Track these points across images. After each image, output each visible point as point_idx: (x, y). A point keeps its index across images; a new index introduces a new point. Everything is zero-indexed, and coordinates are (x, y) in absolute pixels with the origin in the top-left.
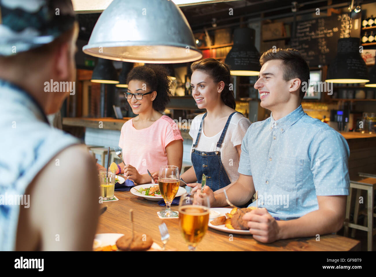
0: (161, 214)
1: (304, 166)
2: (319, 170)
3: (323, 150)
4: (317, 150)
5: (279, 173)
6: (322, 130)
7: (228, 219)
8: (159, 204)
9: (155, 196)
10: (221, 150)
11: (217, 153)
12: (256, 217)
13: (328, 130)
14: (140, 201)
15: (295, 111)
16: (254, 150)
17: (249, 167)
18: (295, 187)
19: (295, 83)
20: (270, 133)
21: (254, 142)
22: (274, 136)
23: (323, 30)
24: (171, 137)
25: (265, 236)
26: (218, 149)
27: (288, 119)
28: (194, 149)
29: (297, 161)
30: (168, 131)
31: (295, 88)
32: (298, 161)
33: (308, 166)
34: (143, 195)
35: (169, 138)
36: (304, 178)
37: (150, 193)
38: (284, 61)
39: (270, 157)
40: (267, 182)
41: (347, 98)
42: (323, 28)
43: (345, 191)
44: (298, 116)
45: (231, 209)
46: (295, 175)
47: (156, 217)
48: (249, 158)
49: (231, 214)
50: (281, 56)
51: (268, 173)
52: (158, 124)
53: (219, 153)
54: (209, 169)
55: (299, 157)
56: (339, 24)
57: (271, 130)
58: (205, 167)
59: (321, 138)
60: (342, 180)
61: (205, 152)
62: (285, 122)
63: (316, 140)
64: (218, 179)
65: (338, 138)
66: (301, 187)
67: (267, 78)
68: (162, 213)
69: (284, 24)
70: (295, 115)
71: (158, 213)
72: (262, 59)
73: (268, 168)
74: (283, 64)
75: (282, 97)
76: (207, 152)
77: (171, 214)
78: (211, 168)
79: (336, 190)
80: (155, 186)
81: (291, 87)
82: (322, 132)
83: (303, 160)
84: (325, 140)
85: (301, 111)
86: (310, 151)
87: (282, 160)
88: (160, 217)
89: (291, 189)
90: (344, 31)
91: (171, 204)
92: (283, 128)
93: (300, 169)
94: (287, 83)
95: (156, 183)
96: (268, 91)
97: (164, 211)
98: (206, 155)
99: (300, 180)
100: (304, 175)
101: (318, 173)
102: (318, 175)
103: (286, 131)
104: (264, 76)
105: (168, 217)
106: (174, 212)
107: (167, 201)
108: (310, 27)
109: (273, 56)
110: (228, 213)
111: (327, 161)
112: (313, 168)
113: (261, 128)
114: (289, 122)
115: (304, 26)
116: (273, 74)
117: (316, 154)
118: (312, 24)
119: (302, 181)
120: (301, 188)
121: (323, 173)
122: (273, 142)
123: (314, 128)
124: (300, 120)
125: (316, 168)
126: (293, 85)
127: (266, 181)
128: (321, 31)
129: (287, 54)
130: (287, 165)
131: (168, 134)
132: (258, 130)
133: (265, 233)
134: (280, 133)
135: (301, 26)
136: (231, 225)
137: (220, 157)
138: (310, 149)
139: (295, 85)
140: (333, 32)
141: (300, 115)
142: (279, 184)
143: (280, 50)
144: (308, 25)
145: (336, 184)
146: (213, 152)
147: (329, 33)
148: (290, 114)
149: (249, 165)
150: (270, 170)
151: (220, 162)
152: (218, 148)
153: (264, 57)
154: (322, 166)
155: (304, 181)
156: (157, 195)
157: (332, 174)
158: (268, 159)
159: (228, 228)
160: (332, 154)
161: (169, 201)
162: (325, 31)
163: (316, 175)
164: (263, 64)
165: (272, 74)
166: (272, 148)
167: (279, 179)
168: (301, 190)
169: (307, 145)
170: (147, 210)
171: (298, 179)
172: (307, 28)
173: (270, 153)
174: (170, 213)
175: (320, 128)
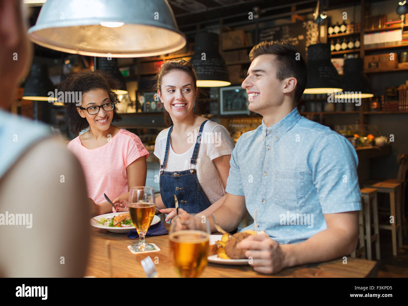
0: (133, 248)
1: (305, 179)
2: (323, 183)
3: (327, 159)
4: (319, 160)
5: (277, 189)
6: (322, 135)
7: (220, 247)
8: (128, 237)
9: (121, 227)
10: (197, 167)
11: (192, 171)
12: (256, 244)
13: (329, 135)
14: (102, 234)
15: (289, 114)
16: (245, 165)
17: (240, 185)
18: (297, 205)
19: (290, 82)
20: (263, 143)
21: (245, 155)
22: (268, 146)
23: (287, 38)
24: (135, 154)
25: (269, 266)
26: (193, 167)
27: (282, 124)
28: (163, 171)
29: (296, 173)
30: (131, 147)
31: (290, 89)
32: (298, 174)
33: (309, 179)
34: (107, 227)
35: (133, 155)
36: (306, 194)
37: (115, 223)
38: (277, 56)
39: (265, 171)
40: (264, 201)
41: (316, 111)
42: (288, 36)
43: (355, 206)
44: (294, 120)
45: (221, 236)
46: (295, 191)
47: (128, 252)
48: (240, 174)
49: (222, 241)
50: (275, 50)
51: (264, 190)
52: (117, 141)
53: (195, 171)
54: (184, 191)
55: (298, 169)
56: (304, 31)
57: (263, 140)
58: (180, 189)
59: (323, 145)
60: (351, 193)
61: (177, 172)
62: (279, 128)
63: (316, 148)
64: (196, 203)
65: (343, 143)
66: (304, 204)
67: (258, 75)
68: (134, 246)
69: (246, 32)
70: (290, 119)
71: (129, 247)
72: (252, 52)
73: (263, 185)
74: (277, 59)
75: (274, 100)
76: (180, 172)
77: (146, 247)
78: (186, 190)
79: (344, 205)
80: (120, 214)
81: (285, 88)
82: (323, 137)
83: (304, 172)
84: (327, 147)
85: (297, 114)
86: (310, 161)
87: (278, 174)
88: (133, 252)
89: (292, 208)
90: (310, 39)
91: (145, 234)
92: (277, 136)
93: (301, 182)
94: (281, 83)
95: (117, 212)
96: (258, 91)
97: (137, 244)
98: (178, 175)
99: (302, 196)
100: (306, 190)
101: (322, 187)
102: (323, 189)
103: (280, 139)
104: (254, 73)
105: (142, 251)
106: (150, 245)
107: (140, 232)
108: (274, 35)
109: (265, 50)
110: (219, 241)
111: (331, 172)
112: (316, 181)
113: (252, 139)
114: (284, 128)
115: (268, 34)
116: (265, 71)
117: (317, 164)
118: (276, 32)
119: (304, 197)
120: (304, 206)
121: (329, 187)
122: (267, 153)
123: (313, 133)
124: (297, 125)
125: (320, 181)
126: (288, 84)
127: (262, 200)
128: (285, 39)
129: (282, 48)
130: (286, 180)
131: (131, 151)
132: (249, 141)
133: (269, 262)
134: (274, 141)
135: (264, 33)
136: (226, 253)
137: (196, 175)
138: (310, 159)
139: (290, 85)
140: (298, 40)
141: (295, 119)
142: (278, 203)
143: (274, 43)
144: (272, 33)
145: (344, 199)
146: (187, 171)
147: (295, 41)
148: (284, 118)
149: (241, 183)
150: (266, 186)
151: (197, 182)
152: (192, 165)
153: (255, 51)
154: (326, 178)
155: (306, 196)
156: (124, 225)
157: (338, 187)
158: (262, 174)
159: (222, 258)
160: (337, 163)
161: (143, 231)
162: (290, 39)
163: (320, 189)
164: (253, 60)
165: (263, 71)
166: (266, 160)
167: (278, 196)
168: (304, 208)
169: (306, 154)
170: (114, 245)
171: (300, 195)
172: (270, 36)
173: (264, 166)
174: (144, 246)
175: (320, 133)
